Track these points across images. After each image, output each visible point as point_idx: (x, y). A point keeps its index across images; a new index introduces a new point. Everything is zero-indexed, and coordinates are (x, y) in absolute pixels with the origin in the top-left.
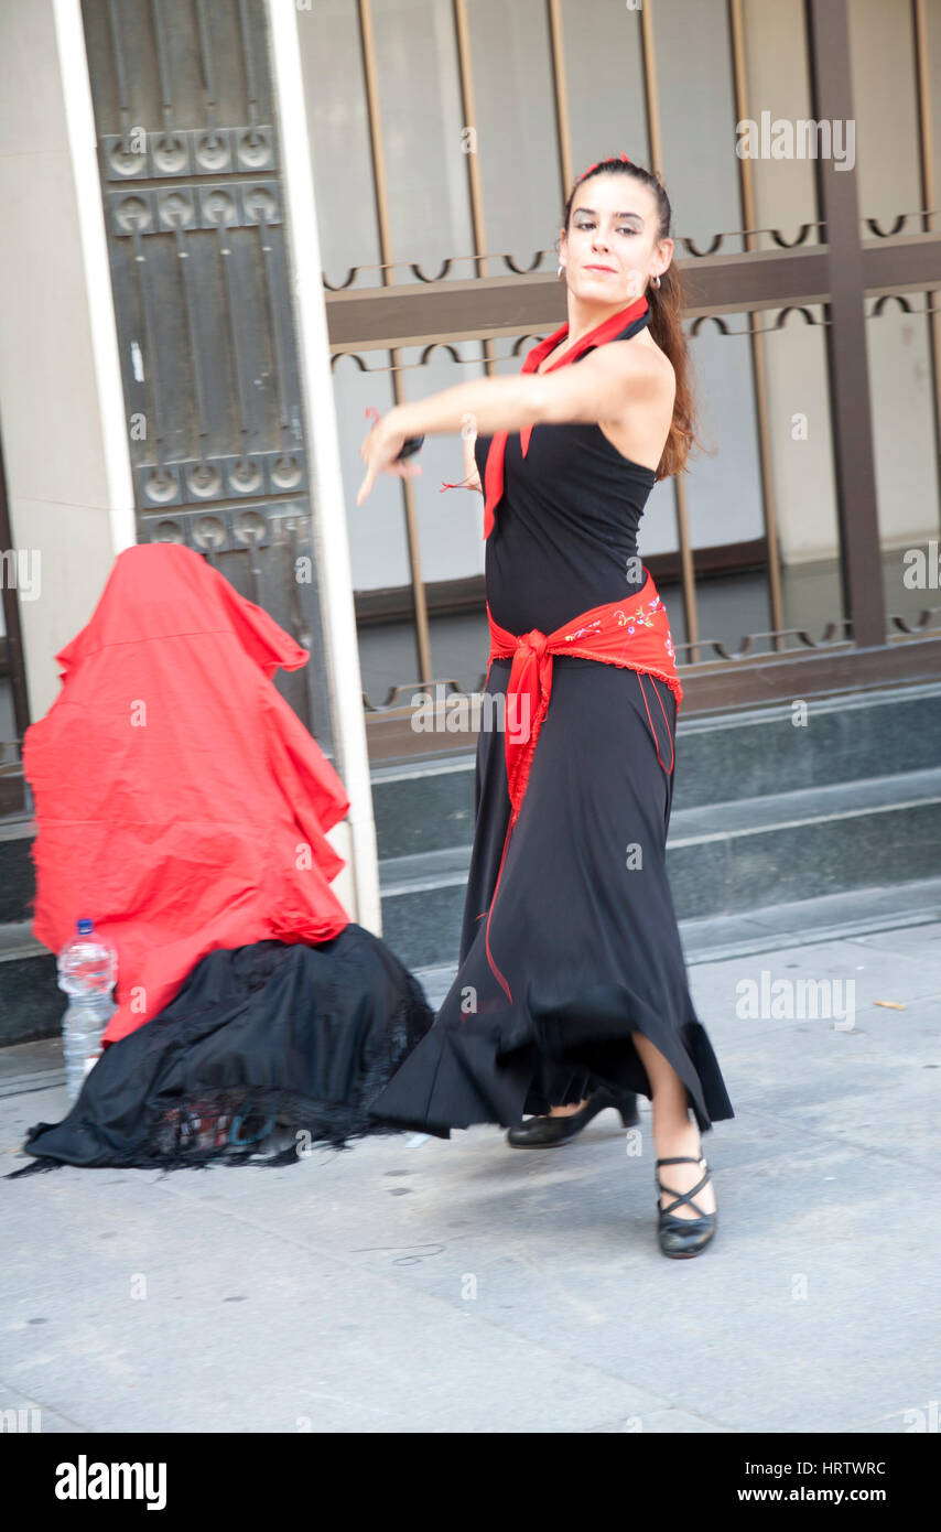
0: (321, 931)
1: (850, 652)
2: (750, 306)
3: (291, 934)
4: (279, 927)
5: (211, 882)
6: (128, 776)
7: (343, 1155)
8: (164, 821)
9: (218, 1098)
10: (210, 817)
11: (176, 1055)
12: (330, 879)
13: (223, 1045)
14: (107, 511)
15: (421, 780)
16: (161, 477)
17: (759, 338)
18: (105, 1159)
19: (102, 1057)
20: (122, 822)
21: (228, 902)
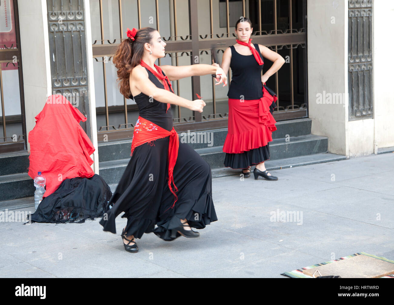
0: (90, 175)
1: (194, 123)
2: (176, 51)
3: (84, 176)
4: (81, 174)
5: (66, 165)
6: (49, 142)
7: (94, 221)
8: (56, 152)
9: (68, 209)
10: (66, 151)
11: (59, 200)
12: (90, 165)
13: (68, 198)
14: (46, 88)
15: (106, 146)
16: (58, 81)
17: (177, 58)
18: (44, 221)
19: (42, 201)
20: (48, 152)
21: (69, 169)
